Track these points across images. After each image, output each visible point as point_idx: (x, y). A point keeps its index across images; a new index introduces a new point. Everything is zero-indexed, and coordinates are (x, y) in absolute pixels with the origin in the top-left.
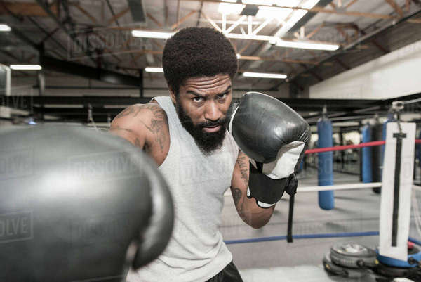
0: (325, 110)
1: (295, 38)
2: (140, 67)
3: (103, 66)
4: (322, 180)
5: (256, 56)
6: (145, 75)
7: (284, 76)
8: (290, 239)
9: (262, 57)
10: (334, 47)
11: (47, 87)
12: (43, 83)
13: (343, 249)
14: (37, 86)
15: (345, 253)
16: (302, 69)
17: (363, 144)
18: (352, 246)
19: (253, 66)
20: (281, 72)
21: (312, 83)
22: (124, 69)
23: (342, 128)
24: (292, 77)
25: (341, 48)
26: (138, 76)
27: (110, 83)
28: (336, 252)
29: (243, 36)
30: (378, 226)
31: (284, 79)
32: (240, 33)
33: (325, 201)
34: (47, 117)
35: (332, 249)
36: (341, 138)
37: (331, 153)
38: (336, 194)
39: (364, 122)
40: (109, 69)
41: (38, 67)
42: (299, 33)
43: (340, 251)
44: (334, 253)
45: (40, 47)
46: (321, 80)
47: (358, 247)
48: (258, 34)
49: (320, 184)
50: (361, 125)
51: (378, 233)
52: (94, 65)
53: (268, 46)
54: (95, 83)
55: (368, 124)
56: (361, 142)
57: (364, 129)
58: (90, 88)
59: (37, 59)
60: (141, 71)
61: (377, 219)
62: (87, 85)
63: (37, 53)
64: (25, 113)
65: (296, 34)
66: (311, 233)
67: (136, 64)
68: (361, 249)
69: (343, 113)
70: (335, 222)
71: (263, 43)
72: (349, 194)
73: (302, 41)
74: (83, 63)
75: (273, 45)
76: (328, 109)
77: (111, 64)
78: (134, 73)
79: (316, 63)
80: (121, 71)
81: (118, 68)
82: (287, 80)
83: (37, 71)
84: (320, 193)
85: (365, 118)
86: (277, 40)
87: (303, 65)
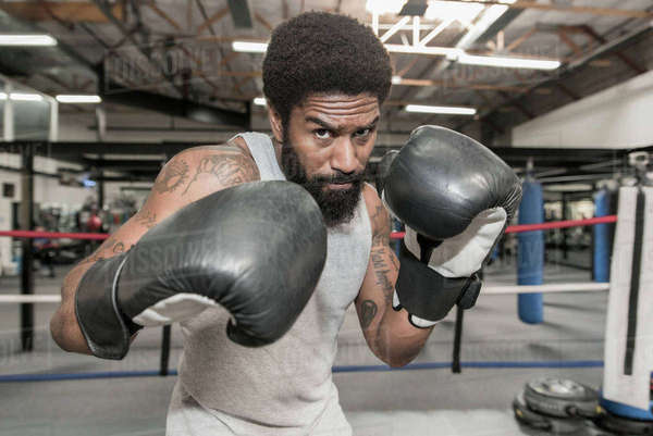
0: (530, 166)
1: (489, 50)
2: (246, 98)
3: (191, 97)
4: (524, 276)
5: (426, 79)
6: (253, 109)
7: (471, 111)
8: (456, 367)
9: (437, 81)
10: (552, 65)
11: (109, 128)
12: (102, 123)
13: (546, 386)
14: (95, 128)
15: (547, 393)
16: (501, 100)
17: (597, 220)
18: (560, 383)
19: (421, 95)
20: (467, 105)
21: (517, 122)
22: (223, 100)
23: (565, 193)
24: (485, 112)
25: (564, 65)
26: (244, 110)
27: (202, 123)
28: (534, 392)
29: (405, 48)
30: (601, 351)
31: (472, 116)
32: (401, 43)
33: (528, 310)
34: (107, 173)
35: (527, 386)
36: (565, 210)
37: (540, 233)
38: (546, 299)
39: (600, 184)
40: (200, 101)
41: (96, 99)
42: (496, 42)
43: (540, 390)
44: (529, 392)
45: (98, 69)
46: (531, 116)
47: (569, 384)
48: (428, 45)
49: (520, 282)
50: (595, 189)
51: (601, 364)
52: (178, 95)
53: (445, 64)
54: (180, 122)
55: (605, 187)
56: (594, 216)
57: (598, 196)
58: (172, 129)
59: (94, 87)
60: (248, 104)
61: (601, 340)
62: (167, 125)
63: (94, 77)
64: (78, 167)
65: (490, 44)
66: (497, 360)
67: (241, 93)
68: (574, 387)
69: (562, 171)
70: (542, 344)
71: (437, 59)
72: (570, 300)
73: (501, 54)
74: (162, 92)
75: (452, 62)
76: (535, 164)
77: (203, 93)
78: (238, 107)
79: (524, 90)
80: (218, 104)
81: (213, 99)
82: (477, 118)
83: (95, 105)
84: (521, 297)
85: (601, 179)
86: (458, 54)
87: (503, 93)
